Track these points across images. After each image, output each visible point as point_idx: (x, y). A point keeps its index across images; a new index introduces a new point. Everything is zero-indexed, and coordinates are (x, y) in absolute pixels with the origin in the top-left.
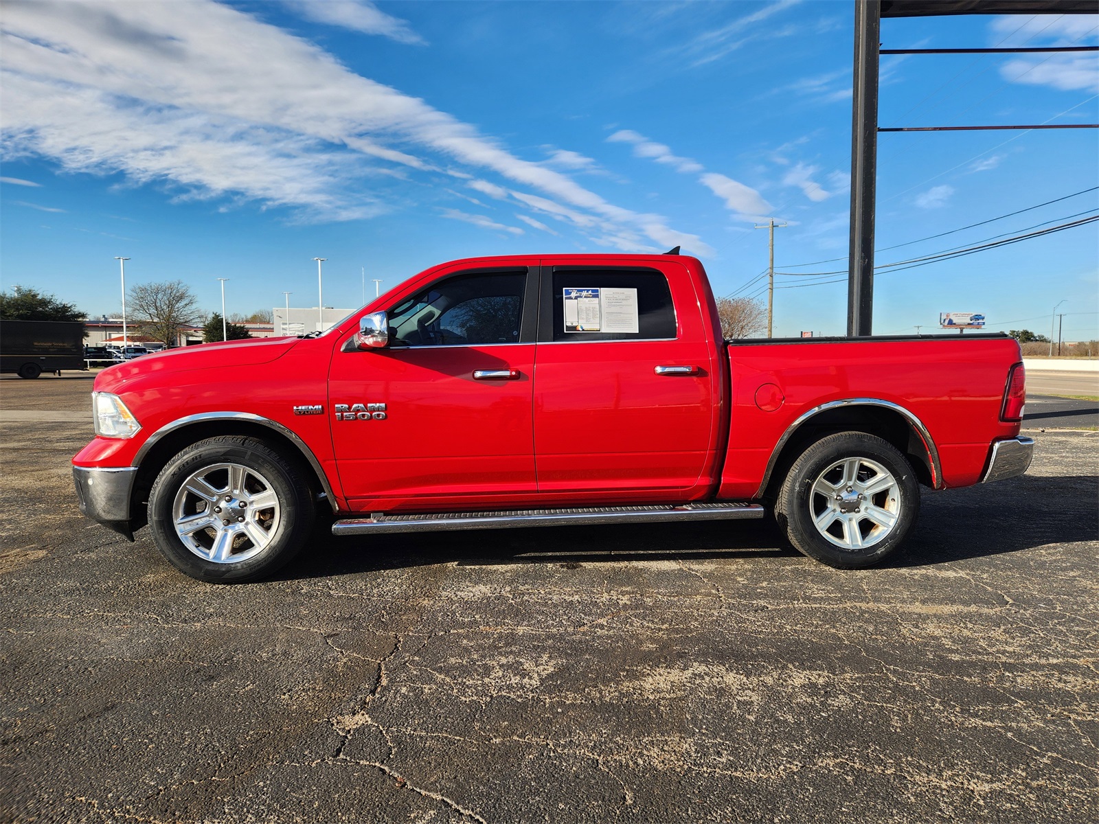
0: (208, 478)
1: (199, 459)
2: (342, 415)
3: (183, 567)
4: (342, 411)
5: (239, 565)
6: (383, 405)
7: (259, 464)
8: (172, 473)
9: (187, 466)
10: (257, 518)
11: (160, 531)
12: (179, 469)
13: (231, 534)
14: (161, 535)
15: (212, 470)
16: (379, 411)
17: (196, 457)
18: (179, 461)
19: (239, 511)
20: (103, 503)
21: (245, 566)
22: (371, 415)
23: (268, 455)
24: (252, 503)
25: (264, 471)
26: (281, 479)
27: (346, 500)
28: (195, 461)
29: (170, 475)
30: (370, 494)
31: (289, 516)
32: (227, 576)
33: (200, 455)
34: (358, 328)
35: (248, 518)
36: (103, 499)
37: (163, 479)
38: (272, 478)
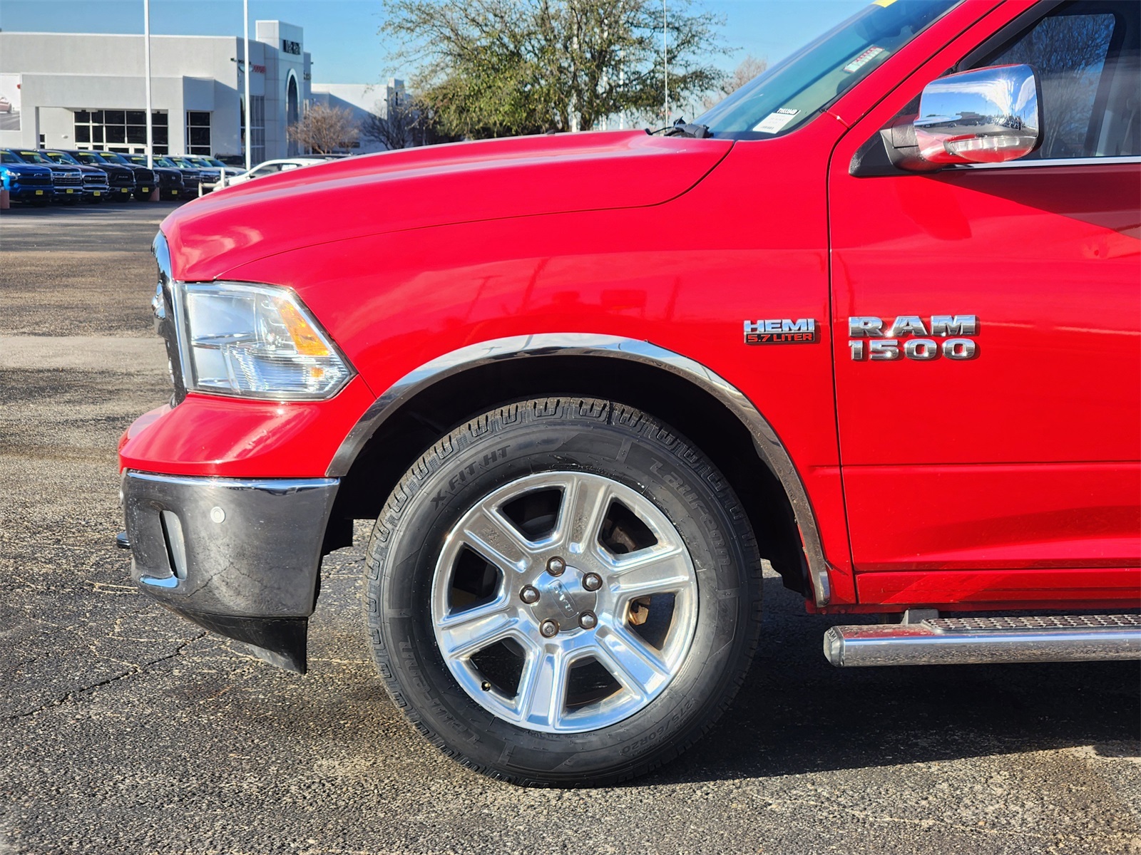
0: (512, 510)
1: (500, 460)
2: (866, 346)
3: (456, 739)
4: (865, 336)
5: (593, 738)
6: (968, 321)
7: (651, 474)
8: (434, 495)
9: (469, 478)
10: (624, 620)
11: (402, 645)
12: (452, 484)
13: (562, 659)
14: (405, 655)
15: (527, 489)
16: (958, 336)
17: (494, 454)
18: (450, 466)
19: (583, 597)
20: (224, 563)
21: (610, 742)
22: (939, 347)
23: (672, 451)
24: (613, 578)
25: (660, 493)
26: (704, 516)
27: (855, 573)
28: (492, 465)
29: (428, 502)
30: (919, 558)
31: (722, 612)
32: (566, 765)
33: (504, 450)
34: (913, 110)
35: (605, 619)
36: (224, 550)
37: (410, 510)
38: (679, 510)
